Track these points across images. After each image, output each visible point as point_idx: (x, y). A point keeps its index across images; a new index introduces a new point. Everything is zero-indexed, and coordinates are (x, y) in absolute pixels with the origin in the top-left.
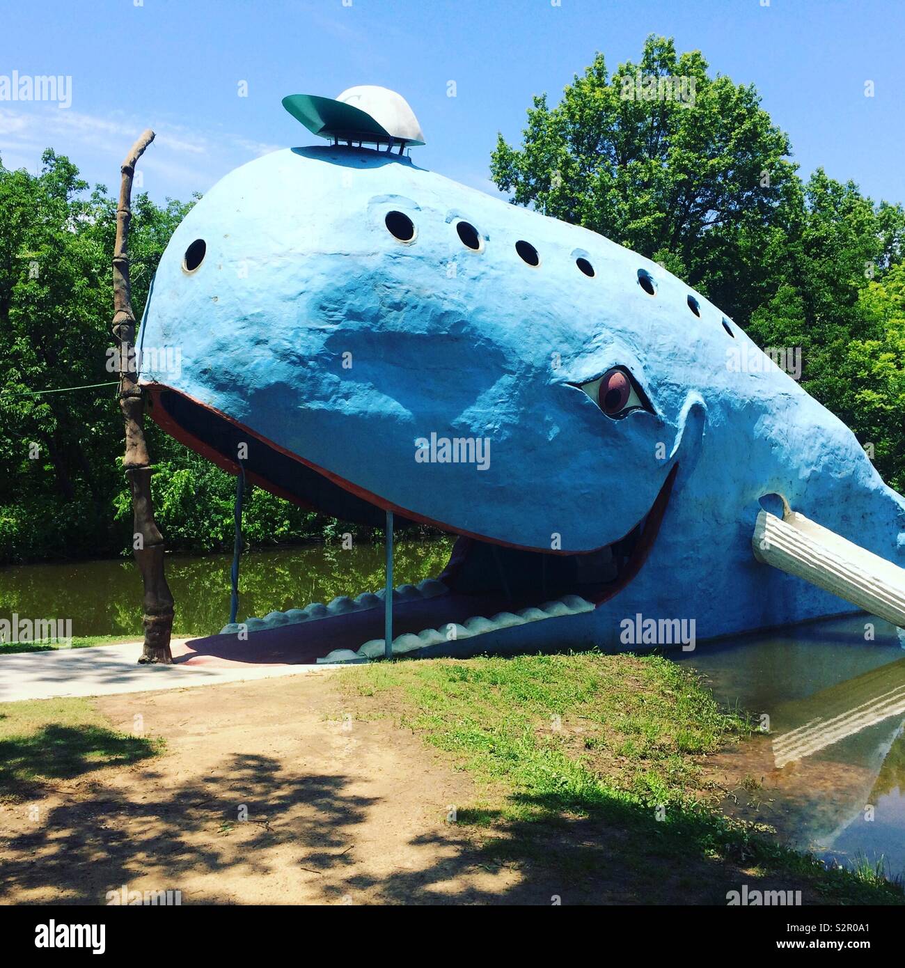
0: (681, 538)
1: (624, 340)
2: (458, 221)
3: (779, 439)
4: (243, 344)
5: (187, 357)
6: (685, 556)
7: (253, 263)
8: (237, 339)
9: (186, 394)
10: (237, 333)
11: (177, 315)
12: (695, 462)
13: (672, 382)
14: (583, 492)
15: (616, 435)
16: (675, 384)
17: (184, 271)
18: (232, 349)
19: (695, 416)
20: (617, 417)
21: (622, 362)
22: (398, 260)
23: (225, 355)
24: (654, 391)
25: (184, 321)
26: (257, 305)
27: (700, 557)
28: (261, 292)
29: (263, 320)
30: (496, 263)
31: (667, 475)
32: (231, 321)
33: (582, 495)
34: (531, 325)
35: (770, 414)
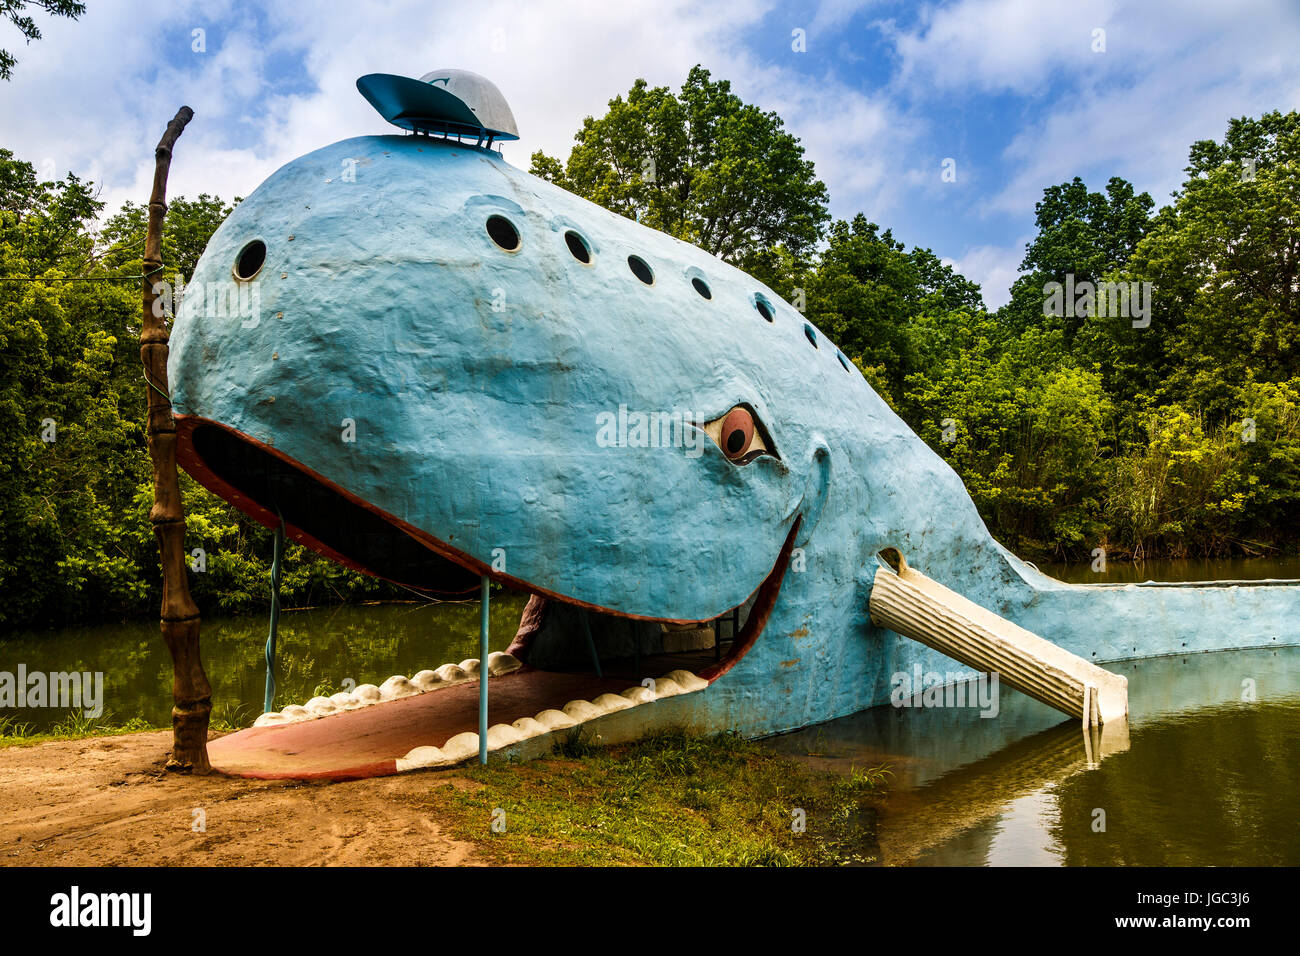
0: (801, 601)
1: (747, 374)
2: (566, 229)
3: (897, 487)
4: (315, 371)
5: (240, 385)
6: (804, 621)
7: (328, 271)
8: (307, 364)
9: (238, 432)
10: (307, 357)
11: (226, 332)
12: (818, 514)
13: (795, 422)
14: (703, 550)
15: (739, 484)
16: (800, 425)
17: (236, 279)
18: (300, 376)
19: (819, 461)
20: (739, 462)
21: (746, 398)
22: (502, 273)
23: (293, 384)
24: (778, 432)
25: (237, 341)
26: (335, 323)
27: (819, 622)
28: (338, 306)
29: (341, 341)
30: (610, 280)
31: (790, 529)
32: (300, 342)
33: (702, 553)
34: (650, 353)
35: (888, 459)
